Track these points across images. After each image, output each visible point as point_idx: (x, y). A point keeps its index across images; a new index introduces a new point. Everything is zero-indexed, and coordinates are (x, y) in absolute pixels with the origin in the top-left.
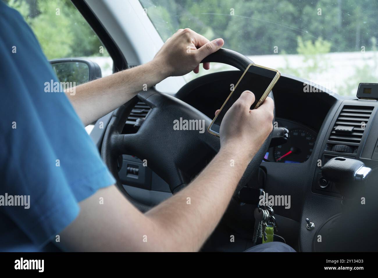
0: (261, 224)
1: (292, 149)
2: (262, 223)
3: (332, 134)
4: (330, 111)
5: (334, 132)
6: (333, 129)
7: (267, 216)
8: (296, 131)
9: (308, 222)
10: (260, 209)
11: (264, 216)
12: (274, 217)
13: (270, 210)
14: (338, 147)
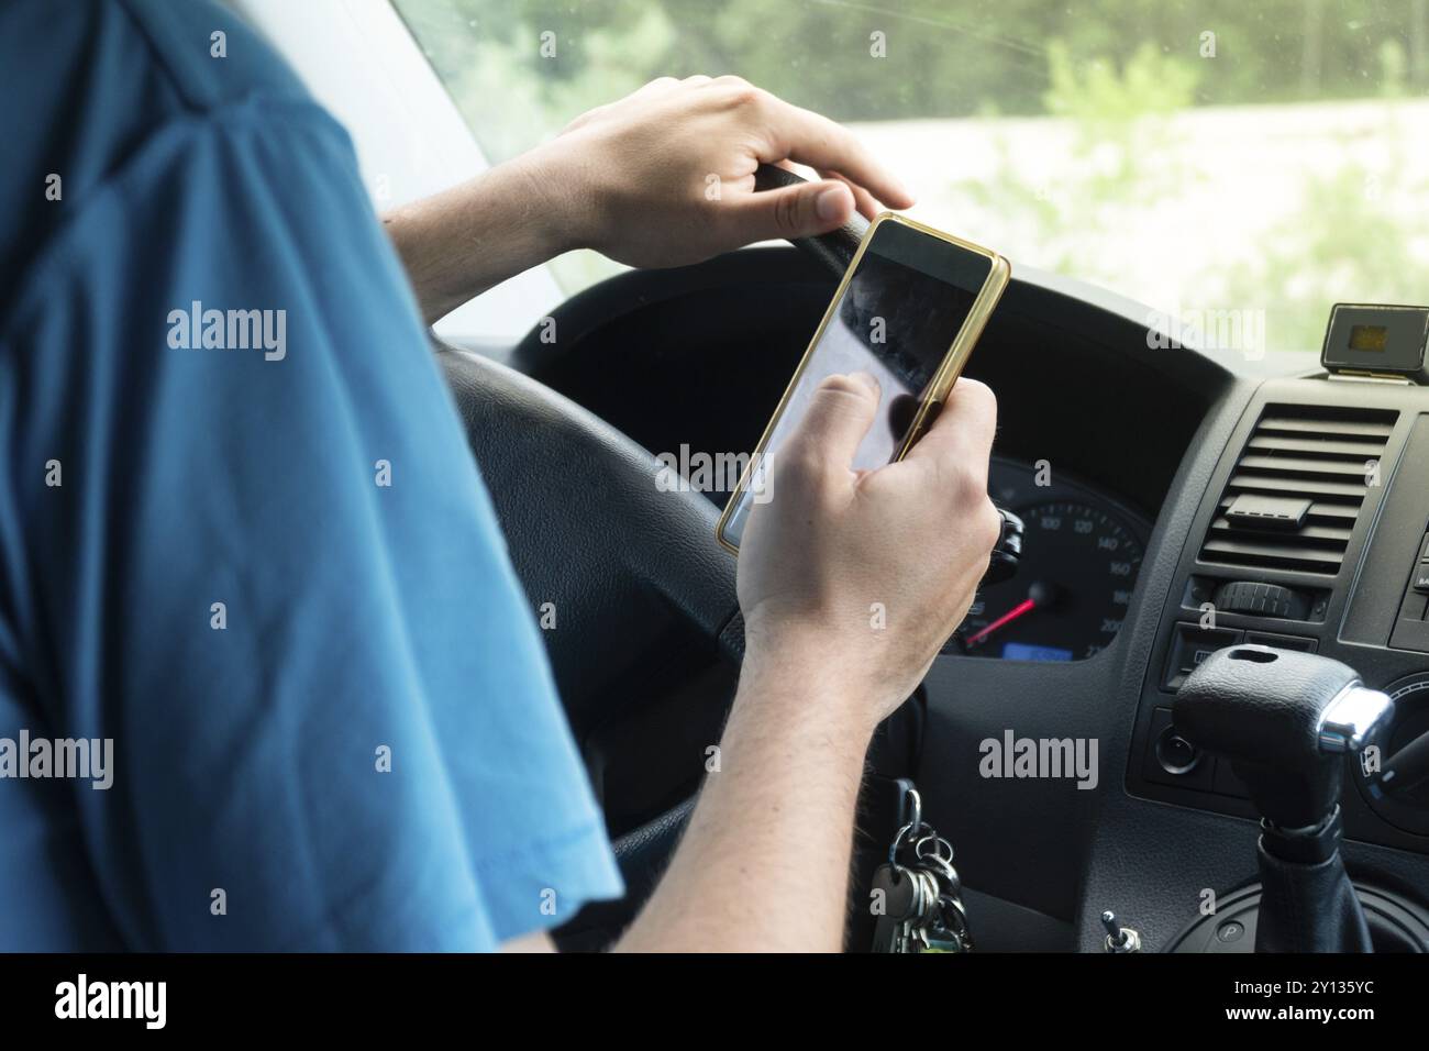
0: (901, 934)
1: (1035, 592)
2: (906, 933)
3: (1213, 534)
4: (1203, 427)
5: (1223, 525)
6: (1220, 512)
7: (931, 899)
8: (1052, 509)
9: (1112, 927)
10: (899, 868)
11: (914, 902)
12: (962, 903)
13: (942, 872)
14: (1239, 592)
